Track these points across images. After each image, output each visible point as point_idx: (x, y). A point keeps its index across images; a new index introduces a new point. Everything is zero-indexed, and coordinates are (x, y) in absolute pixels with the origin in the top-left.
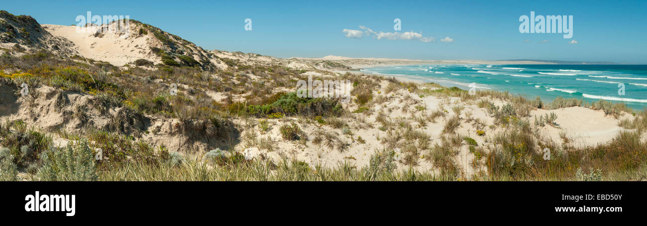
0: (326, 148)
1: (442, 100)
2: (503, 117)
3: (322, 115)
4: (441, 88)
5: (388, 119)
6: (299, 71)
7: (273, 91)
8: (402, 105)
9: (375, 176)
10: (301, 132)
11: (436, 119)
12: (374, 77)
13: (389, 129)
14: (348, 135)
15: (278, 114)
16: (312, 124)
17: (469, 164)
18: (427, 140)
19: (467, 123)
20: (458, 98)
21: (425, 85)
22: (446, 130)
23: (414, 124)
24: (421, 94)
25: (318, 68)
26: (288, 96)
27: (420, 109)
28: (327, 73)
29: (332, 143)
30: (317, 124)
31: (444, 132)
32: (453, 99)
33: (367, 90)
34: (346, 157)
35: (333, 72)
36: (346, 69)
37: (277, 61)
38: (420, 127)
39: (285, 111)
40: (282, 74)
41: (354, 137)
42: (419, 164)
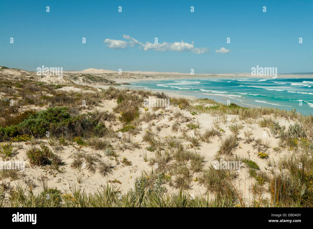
0: (87, 172)
1: (217, 118)
2: (291, 139)
3: (82, 136)
4: (216, 105)
5: (156, 138)
6: (54, 85)
7: (20, 110)
8: (172, 123)
9: (141, 201)
10: (52, 155)
11: (211, 139)
12: (140, 93)
13: (158, 150)
14: (112, 157)
15: (26, 136)
16: (70, 146)
17: (249, 190)
18: (200, 161)
19: (247, 144)
20: (234, 116)
21: (198, 101)
22: (223, 151)
23: (186, 144)
24: (193, 110)
25: (77, 82)
26: (38, 115)
27: (192, 127)
28: (87, 88)
29: (93, 166)
30: (76, 146)
31: (220, 153)
32: (230, 117)
33: (133, 107)
34: (110, 181)
35: (95, 87)
36: (109, 83)
37: (28, 75)
38: (192, 147)
39: (34, 132)
40: (32, 90)
41: (119, 159)
42: (192, 187)
